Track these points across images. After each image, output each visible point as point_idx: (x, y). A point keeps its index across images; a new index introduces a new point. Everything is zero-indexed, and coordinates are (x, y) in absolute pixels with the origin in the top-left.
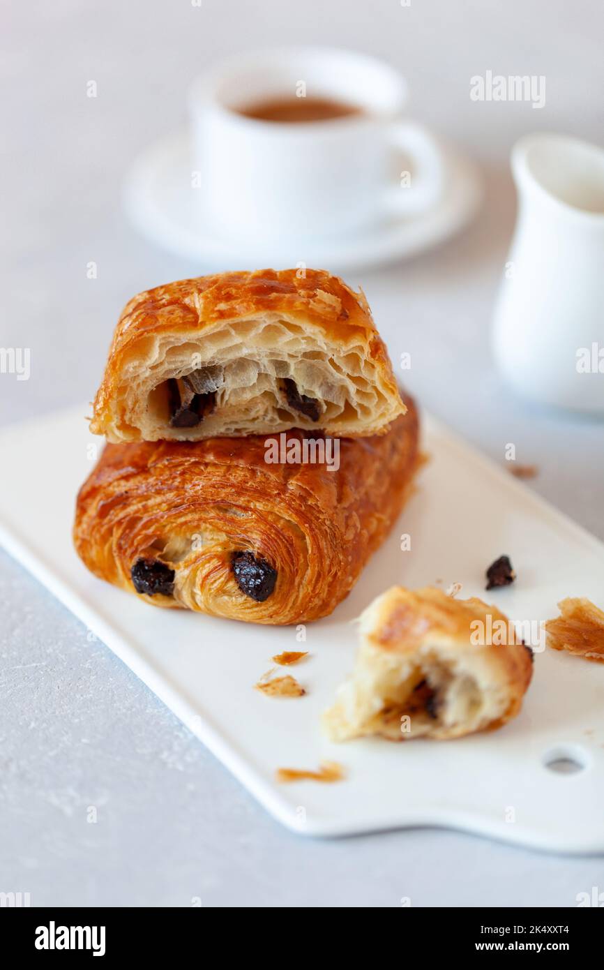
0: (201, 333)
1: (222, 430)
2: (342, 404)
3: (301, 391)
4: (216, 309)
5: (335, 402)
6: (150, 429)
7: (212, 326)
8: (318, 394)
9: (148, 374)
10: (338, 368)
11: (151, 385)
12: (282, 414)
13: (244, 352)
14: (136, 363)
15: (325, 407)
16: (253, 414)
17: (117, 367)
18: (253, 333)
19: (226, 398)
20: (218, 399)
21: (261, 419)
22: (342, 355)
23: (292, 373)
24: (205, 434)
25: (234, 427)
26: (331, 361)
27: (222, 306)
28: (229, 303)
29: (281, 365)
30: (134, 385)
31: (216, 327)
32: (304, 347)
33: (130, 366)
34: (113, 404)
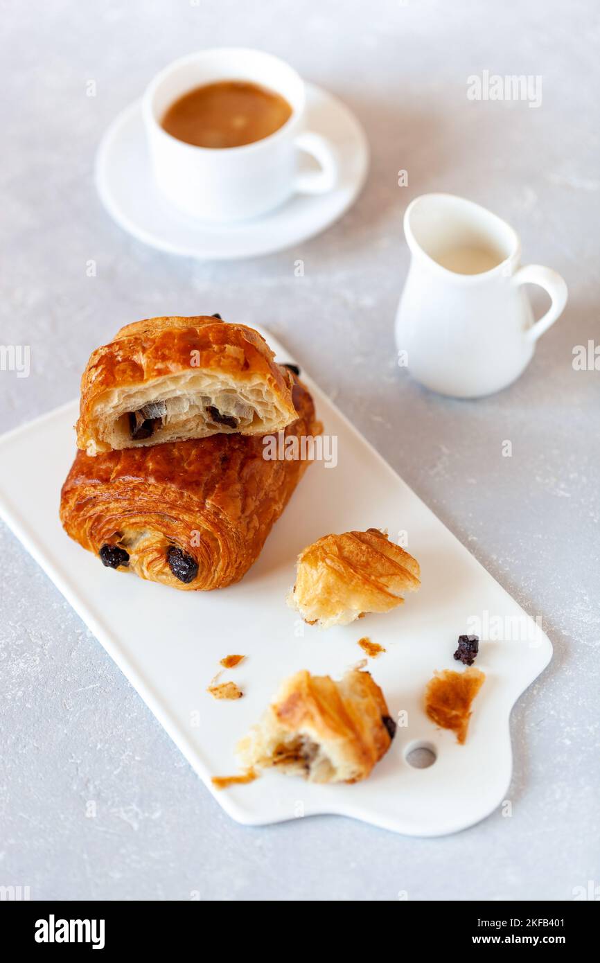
0: (147, 385)
1: (168, 438)
2: (251, 418)
3: (221, 413)
4: (156, 368)
5: (245, 417)
6: (117, 442)
7: (153, 381)
8: (233, 413)
9: (112, 411)
10: (247, 398)
11: (115, 417)
12: (209, 425)
13: (178, 393)
14: (103, 405)
15: (240, 421)
16: (188, 427)
17: (90, 409)
18: (182, 382)
19: (169, 420)
20: (163, 421)
21: (194, 429)
22: (248, 388)
23: (213, 402)
24: (156, 442)
25: (176, 436)
26: (241, 393)
27: (160, 366)
28: (164, 363)
29: (206, 399)
30: (103, 418)
31: (157, 380)
32: (220, 387)
33: (99, 408)
34: (89, 431)
